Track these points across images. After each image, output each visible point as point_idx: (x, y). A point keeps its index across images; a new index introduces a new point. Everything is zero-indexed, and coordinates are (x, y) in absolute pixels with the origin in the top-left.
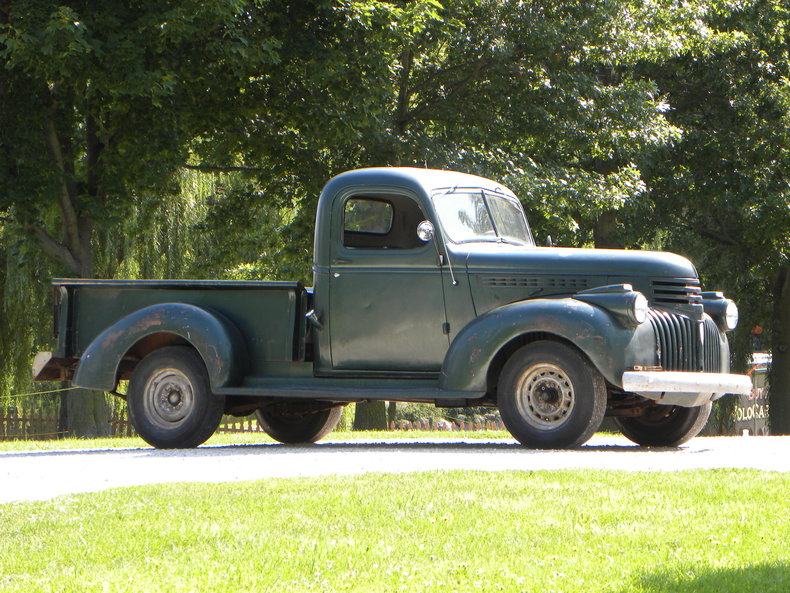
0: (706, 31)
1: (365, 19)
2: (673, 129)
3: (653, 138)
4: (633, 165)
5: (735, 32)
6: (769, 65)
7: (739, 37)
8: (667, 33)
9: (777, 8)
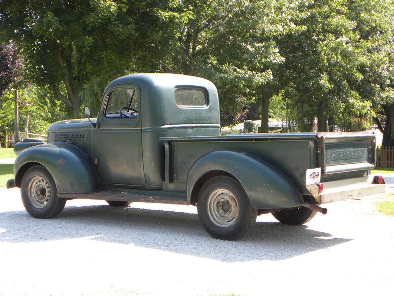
0: (293, 26)
1: (166, 18)
2: (282, 58)
3: (275, 61)
4: (270, 70)
5: (303, 26)
6: (316, 38)
7: (304, 28)
8: (277, 25)
9: (320, 20)
